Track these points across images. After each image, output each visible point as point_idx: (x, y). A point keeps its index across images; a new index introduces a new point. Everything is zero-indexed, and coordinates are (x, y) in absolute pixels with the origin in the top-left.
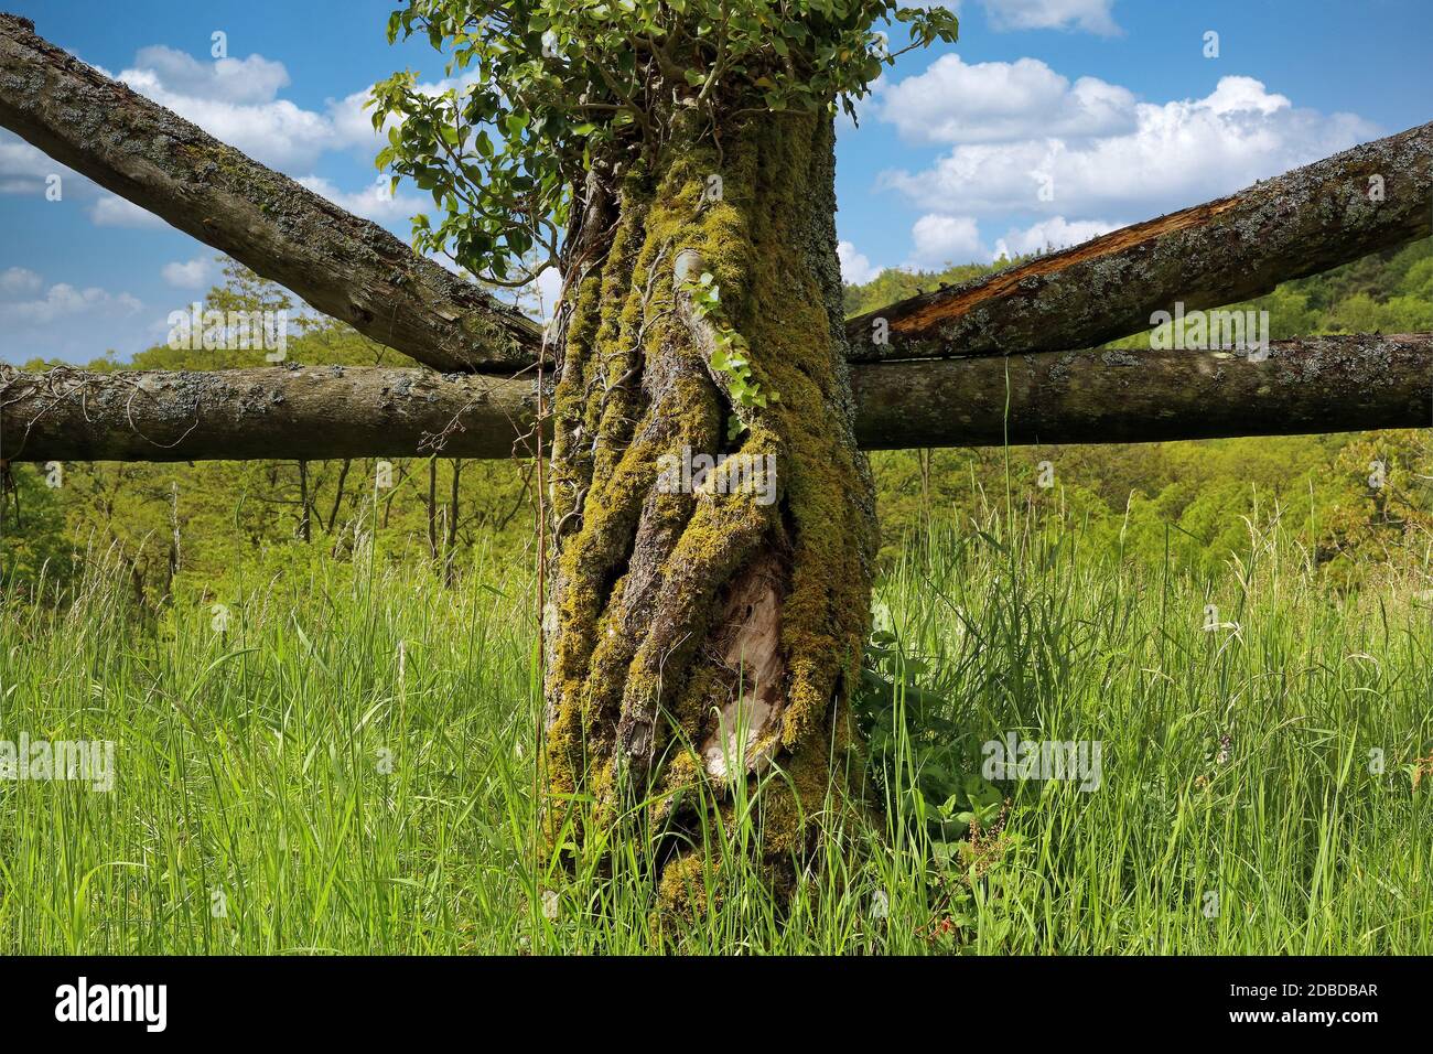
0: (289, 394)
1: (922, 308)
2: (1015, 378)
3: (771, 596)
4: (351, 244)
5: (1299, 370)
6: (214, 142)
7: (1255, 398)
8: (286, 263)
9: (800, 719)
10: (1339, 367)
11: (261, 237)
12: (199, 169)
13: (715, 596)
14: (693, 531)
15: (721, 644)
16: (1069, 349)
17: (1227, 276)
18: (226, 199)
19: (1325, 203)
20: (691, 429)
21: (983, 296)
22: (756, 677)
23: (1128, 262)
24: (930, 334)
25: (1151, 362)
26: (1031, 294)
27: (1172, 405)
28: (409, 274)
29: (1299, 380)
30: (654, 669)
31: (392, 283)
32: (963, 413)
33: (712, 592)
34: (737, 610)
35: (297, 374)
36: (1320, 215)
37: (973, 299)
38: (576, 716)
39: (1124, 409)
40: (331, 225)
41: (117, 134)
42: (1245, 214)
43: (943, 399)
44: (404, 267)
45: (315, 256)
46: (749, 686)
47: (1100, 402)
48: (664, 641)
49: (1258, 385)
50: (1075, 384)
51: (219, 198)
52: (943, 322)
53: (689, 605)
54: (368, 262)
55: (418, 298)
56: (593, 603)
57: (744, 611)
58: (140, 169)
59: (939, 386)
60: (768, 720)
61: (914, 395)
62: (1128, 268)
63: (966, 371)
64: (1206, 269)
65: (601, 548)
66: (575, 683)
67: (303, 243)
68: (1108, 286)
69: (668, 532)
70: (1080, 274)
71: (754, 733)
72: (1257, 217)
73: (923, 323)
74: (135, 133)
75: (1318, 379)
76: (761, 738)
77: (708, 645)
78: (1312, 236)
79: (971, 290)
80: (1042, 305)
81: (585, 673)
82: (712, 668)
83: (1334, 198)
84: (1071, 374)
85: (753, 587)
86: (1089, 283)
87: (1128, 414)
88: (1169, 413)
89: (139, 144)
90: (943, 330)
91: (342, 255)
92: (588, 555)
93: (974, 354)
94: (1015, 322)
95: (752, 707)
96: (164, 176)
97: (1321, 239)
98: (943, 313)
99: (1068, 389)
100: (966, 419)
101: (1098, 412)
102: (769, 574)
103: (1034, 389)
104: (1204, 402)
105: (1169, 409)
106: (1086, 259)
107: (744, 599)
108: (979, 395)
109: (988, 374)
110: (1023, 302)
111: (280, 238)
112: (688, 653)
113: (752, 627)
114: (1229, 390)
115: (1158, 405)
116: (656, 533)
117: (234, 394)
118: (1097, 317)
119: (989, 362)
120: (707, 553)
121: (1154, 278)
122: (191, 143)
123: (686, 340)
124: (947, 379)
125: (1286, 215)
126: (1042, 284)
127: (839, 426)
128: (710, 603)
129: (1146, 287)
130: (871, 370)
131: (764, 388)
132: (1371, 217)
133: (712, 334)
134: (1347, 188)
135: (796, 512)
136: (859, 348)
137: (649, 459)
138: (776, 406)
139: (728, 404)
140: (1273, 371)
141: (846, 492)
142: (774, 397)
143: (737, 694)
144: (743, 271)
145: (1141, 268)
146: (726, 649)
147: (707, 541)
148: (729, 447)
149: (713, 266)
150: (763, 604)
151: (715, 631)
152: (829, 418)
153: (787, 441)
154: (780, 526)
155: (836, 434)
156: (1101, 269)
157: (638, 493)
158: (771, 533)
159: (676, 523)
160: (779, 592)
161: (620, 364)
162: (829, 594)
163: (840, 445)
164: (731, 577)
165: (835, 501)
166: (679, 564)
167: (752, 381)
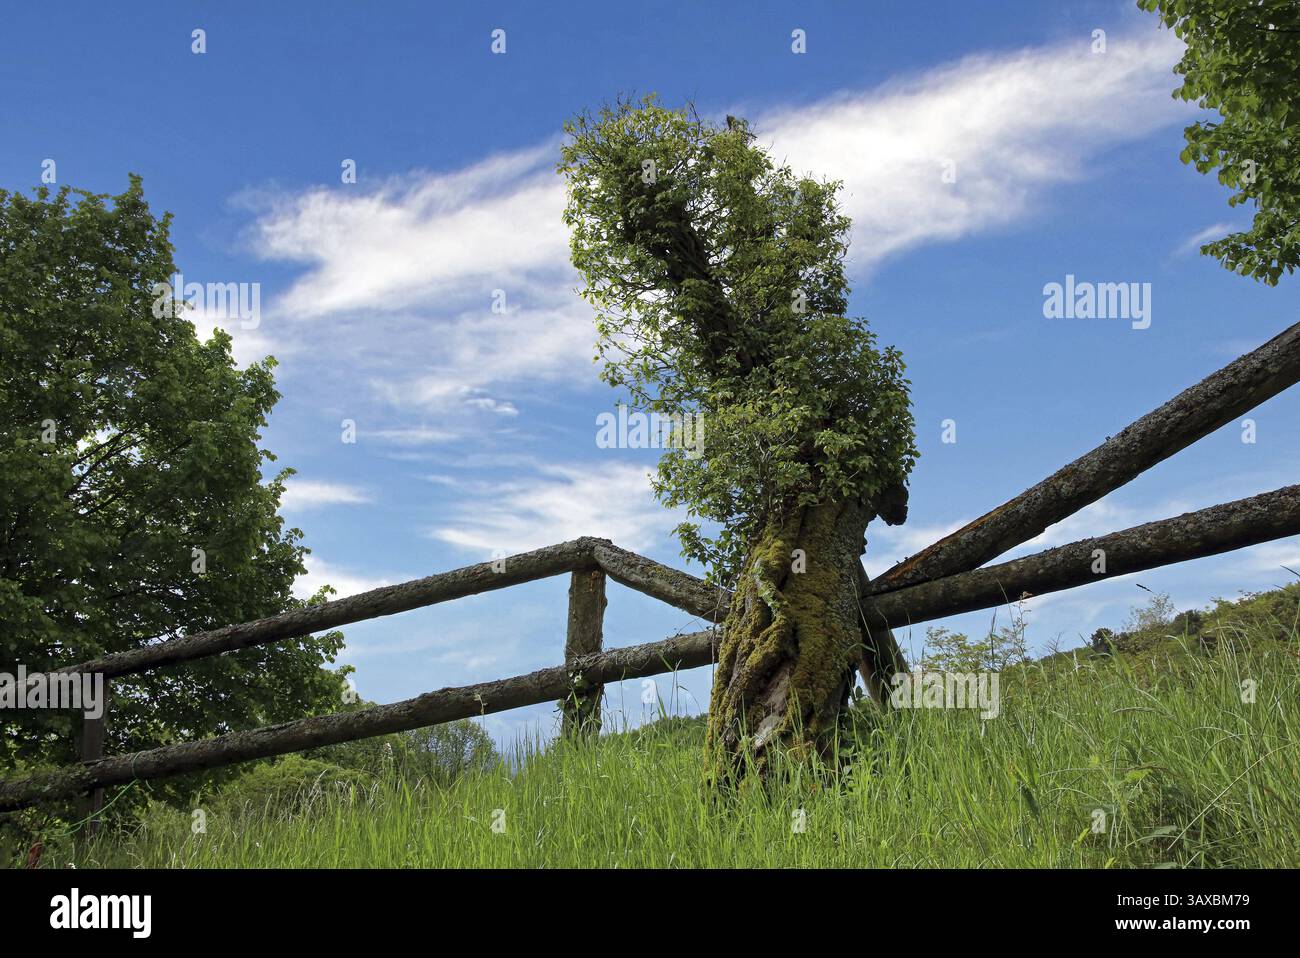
1: (897, 569)
2: (938, 587)
3: (787, 677)
5: (1054, 560)
6: (656, 564)
7: (1038, 575)
8: (676, 601)
9: (789, 722)
11: (668, 592)
12: (650, 573)
13: (760, 679)
14: (753, 655)
15: (765, 697)
16: (957, 573)
17: (1019, 528)
18: (658, 582)
19: (1052, 492)
20: (755, 621)
21: (921, 558)
22: (775, 709)
23: (975, 532)
24: (901, 578)
26: (937, 553)
27: (1002, 586)
28: (715, 594)
29: (1056, 564)
30: (734, 707)
31: (708, 598)
32: (918, 607)
33: (758, 678)
34: (773, 684)
36: (1051, 497)
37: (917, 561)
40: (690, 583)
41: (627, 569)
42: (1020, 503)
45: (684, 594)
46: (773, 711)
47: (971, 591)
48: (737, 698)
49: (1038, 570)
50: (960, 585)
51: (656, 582)
52: (905, 573)
53: (747, 683)
54: (701, 593)
56: (723, 689)
57: (776, 684)
58: (634, 577)
60: (777, 723)
61: (896, 603)
63: (917, 590)
64: (1008, 528)
65: (725, 669)
67: (680, 590)
68: (968, 545)
69: (745, 657)
70: (956, 541)
71: (772, 728)
72: (1025, 502)
73: (898, 574)
74: (631, 567)
75: (1063, 561)
76: (774, 730)
77: (759, 697)
78: (1051, 504)
79: (916, 558)
80: (942, 557)
82: (760, 706)
83: (1054, 487)
84: (959, 583)
85: (780, 675)
86: (960, 546)
89: (632, 570)
90: (906, 576)
91: (692, 593)
93: (920, 582)
94: (932, 567)
95: (774, 718)
96: (640, 578)
97: (1055, 504)
98: (906, 569)
99: (958, 589)
101: (973, 595)
102: (788, 669)
103: (944, 592)
105: (1004, 587)
106: (960, 537)
107: (777, 679)
108: (922, 598)
109: (925, 589)
110: (935, 558)
111: (674, 590)
112: (746, 701)
113: (777, 690)
114: (1026, 574)
116: (742, 658)
117: (661, 648)
118: (966, 557)
119: (926, 584)
120: (755, 661)
123: (756, 590)
124: (909, 595)
125: (1036, 499)
126: (941, 548)
127: (834, 614)
128: (757, 681)
129: (984, 540)
130: (880, 597)
131: (780, 600)
132: (1074, 491)
133: (761, 585)
134: (1060, 482)
135: (800, 645)
136: (874, 589)
137: (740, 633)
138: (786, 606)
139: (770, 608)
140: (1043, 563)
141: (830, 637)
142: (785, 603)
143: (768, 714)
144: (781, 562)
145: (979, 533)
146: (767, 699)
147: (755, 657)
148: (770, 624)
149: (768, 562)
150: (785, 681)
151: (764, 692)
152: (827, 611)
153: (790, 618)
154: (791, 651)
155: (831, 617)
156: (964, 537)
157: (737, 645)
158: (785, 652)
159: (747, 654)
160: (791, 675)
161: (740, 603)
162: (811, 674)
163: (833, 621)
164: (769, 670)
165: (820, 640)
166: (746, 668)
167: (774, 598)
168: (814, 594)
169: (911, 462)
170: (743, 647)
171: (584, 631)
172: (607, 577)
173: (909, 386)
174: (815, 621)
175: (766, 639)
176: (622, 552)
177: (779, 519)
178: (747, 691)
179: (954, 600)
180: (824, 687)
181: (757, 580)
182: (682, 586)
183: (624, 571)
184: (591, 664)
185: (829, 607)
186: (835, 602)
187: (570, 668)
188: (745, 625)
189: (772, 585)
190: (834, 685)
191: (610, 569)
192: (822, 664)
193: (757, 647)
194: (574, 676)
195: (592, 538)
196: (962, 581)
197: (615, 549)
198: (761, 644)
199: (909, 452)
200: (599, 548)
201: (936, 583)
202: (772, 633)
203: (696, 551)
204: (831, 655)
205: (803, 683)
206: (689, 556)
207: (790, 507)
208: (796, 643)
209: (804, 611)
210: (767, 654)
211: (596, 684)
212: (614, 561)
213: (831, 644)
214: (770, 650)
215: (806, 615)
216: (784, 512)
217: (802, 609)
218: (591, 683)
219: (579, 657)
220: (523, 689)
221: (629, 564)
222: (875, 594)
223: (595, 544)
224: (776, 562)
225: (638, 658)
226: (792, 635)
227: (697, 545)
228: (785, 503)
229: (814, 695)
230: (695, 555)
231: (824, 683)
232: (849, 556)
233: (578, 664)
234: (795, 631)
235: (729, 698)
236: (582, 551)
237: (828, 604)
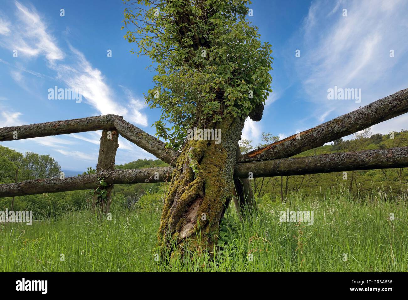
0: (150, 172)
1: (254, 152)
2: (271, 164)
3: (198, 206)
4: (160, 147)
5: (325, 160)
6: (144, 132)
7: (317, 166)
8: (151, 151)
9: (197, 227)
10: (334, 159)
11: (148, 147)
12: (140, 137)
13: (186, 206)
14: (184, 194)
15: (187, 214)
16: (281, 158)
17: (312, 143)
18: (143, 141)
19: (330, 128)
20: (186, 177)
21: (266, 149)
22: (192, 220)
23: (291, 141)
24: (255, 157)
25: (296, 160)
26: (273, 149)
27: (300, 168)
28: (169, 152)
29: (325, 162)
30: (173, 218)
31: (166, 153)
32: (261, 171)
33: (185, 205)
34: (192, 208)
35: (152, 169)
36: (329, 130)
37: (263, 150)
38: (162, 226)
39: (291, 169)
40: (158, 144)
41: (129, 133)
42: (314, 131)
43: (257, 169)
44: (169, 150)
45: (155, 149)
46: (190, 221)
47: (286, 168)
48: (175, 214)
49: (317, 163)
50: (281, 165)
51: (142, 141)
52: (257, 155)
53: (180, 207)
54: (163, 150)
55: (170, 155)
56: (169, 207)
57: (193, 208)
58: (132, 138)
59: (256, 166)
60: (192, 228)
62: (292, 143)
63: (261, 163)
64: (307, 142)
65: (171, 198)
66: (163, 221)
67: (153, 147)
68: (288, 146)
69: (180, 195)
70: (282, 144)
71: (189, 230)
72: (317, 131)
73: (254, 155)
74: (132, 132)
75: (329, 162)
76: (190, 231)
77: (184, 214)
78: (328, 134)
79: (263, 148)
80: (275, 150)
81: (165, 219)
82: (185, 218)
83: (331, 127)
84: (281, 163)
85: (195, 204)
86: (284, 146)
87: (292, 170)
88: (301, 170)
89: (132, 134)
90: (257, 156)
91: (159, 149)
92: (169, 199)
93: (263, 160)
94: (270, 154)
95: (190, 225)
96: (135, 138)
97: (330, 135)
98: (258, 153)
99: (280, 166)
100: (262, 172)
102: (199, 202)
103: (274, 166)
104: (307, 167)
105: (301, 169)
106: (284, 142)
107: (193, 206)
108: (264, 168)
109: (266, 164)
110: (272, 150)
111: (150, 147)
112: (179, 216)
113: (193, 211)
114: (312, 165)
115: (298, 168)
116: (178, 195)
117: (142, 172)
118: (286, 152)
119: (266, 161)
121: (297, 144)
122: (140, 133)
123: (189, 162)
124: (258, 165)
125: (322, 131)
126: (275, 146)
127: (223, 175)
128: (185, 207)
129: (295, 146)
130: (244, 164)
131: (199, 169)
132: (340, 130)
133: (191, 161)
134: (335, 125)
135: (206, 191)
136: (242, 160)
137: (179, 182)
138: (202, 173)
139: (194, 173)
140: (321, 161)
141: (220, 187)
142: (201, 171)
143: (188, 223)
144: (202, 150)
145: (294, 142)
146: (188, 215)
147: (185, 196)
148: (193, 180)
149: (195, 149)
150: (197, 207)
151: (187, 212)
152: (220, 174)
153: (203, 179)
154: (201, 193)
155: (221, 176)
156: (287, 143)
157: (177, 188)
158: (199, 194)
159: (182, 193)
160: (200, 205)
161: (180, 166)
162: (209, 205)
163: (222, 179)
164: (189, 202)
165: (215, 189)
166: (180, 200)
167: (196, 168)
168: (215, 165)
169: (268, 94)
170: (180, 190)
171: (106, 159)
172: (119, 135)
173: (272, 60)
174: (214, 179)
175: (191, 187)
176: (128, 124)
177: (203, 127)
178: (179, 211)
179: (277, 171)
180: (214, 212)
181: (190, 158)
182: (154, 145)
183: (128, 134)
184: (108, 175)
185: (221, 172)
186: (224, 169)
187: (99, 176)
188: (182, 179)
189: (196, 161)
190: (218, 211)
191: (121, 132)
192: (215, 200)
193: (186, 191)
194: (100, 179)
195: (114, 115)
196: (283, 163)
197: (124, 122)
198: (188, 190)
199: (267, 90)
200: (116, 121)
201: (271, 162)
202: (193, 185)
203: (163, 134)
204: (219, 196)
205: (205, 210)
206: (159, 136)
207: (209, 121)
208: (204, 189)
209: (210, 174)
210: (190, 195)
211: (110, 184)
212: (123, 128)
213: (220, 191)
214: (192, 194)
215: (210, 176)
216: (206, 123)
217: (209, 172)
218: (108, 184)
219: (103, 171)
220: (75, 183)
221: (130, 131)
222: (242, 162)
223: (115, 118)
224: (199, 150)
225: (131, 176)
226: (203, 186)
227: (164, 131)
228: (207, 119)
229: (209, 215)
230: (162, 136)
231: (214, 209)
232: (233, 145)
233: (102, 174)
234: (204, 184)
235: (171, 213)
236: (108, 121)
237: (221, 170)
